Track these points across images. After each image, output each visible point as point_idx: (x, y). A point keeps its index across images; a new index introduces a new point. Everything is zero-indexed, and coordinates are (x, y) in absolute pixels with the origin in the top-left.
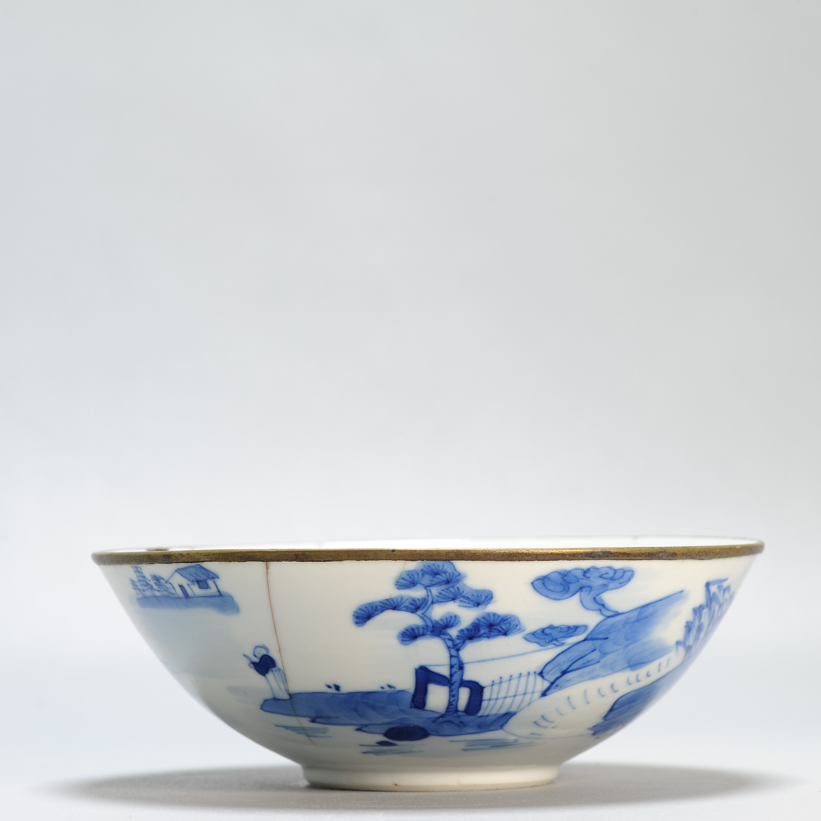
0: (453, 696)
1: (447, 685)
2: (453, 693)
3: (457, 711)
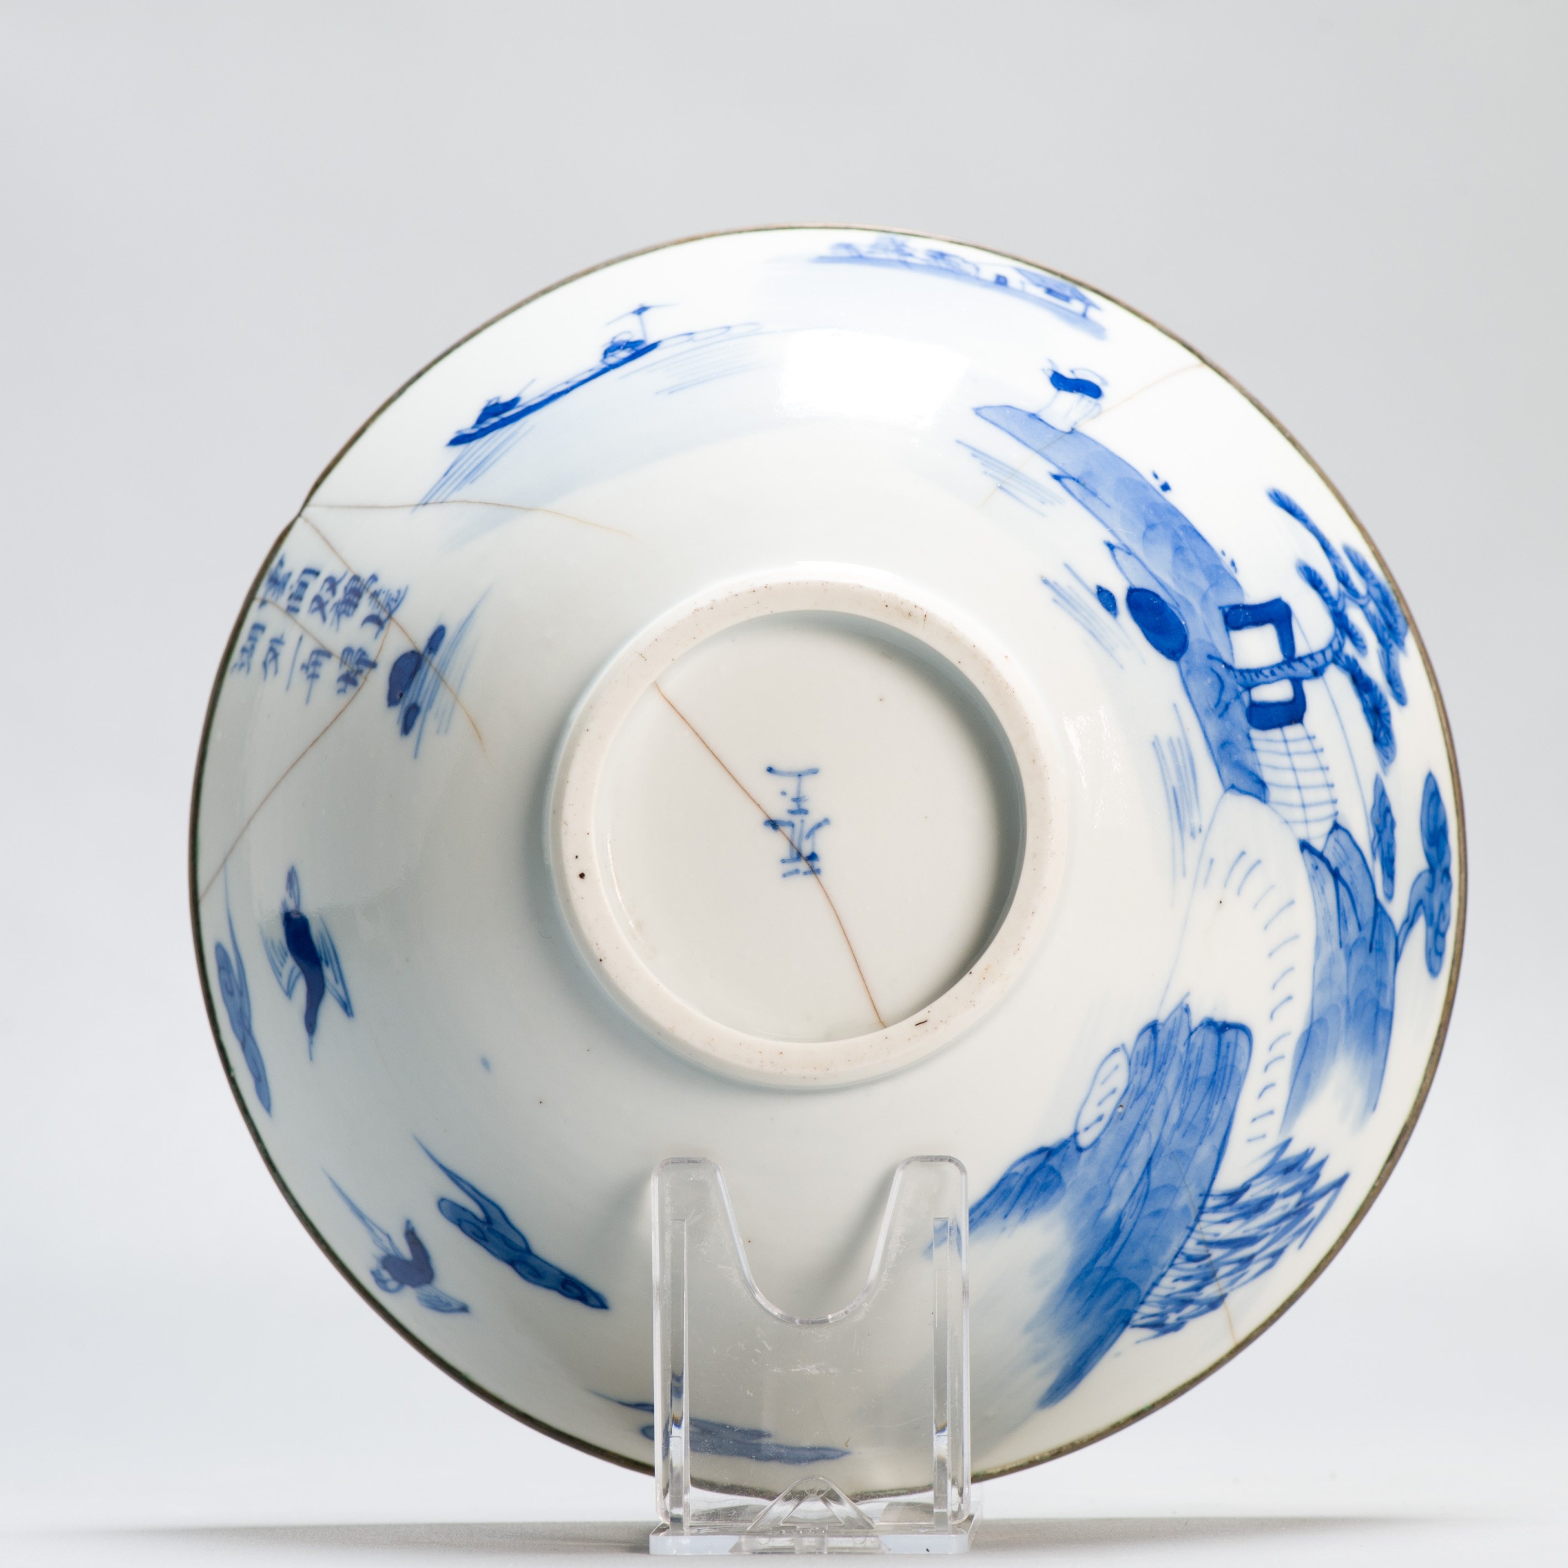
0: (1273, 673)
1: (1285, 656)
2: (1276, 670)
3: (1249, 688)
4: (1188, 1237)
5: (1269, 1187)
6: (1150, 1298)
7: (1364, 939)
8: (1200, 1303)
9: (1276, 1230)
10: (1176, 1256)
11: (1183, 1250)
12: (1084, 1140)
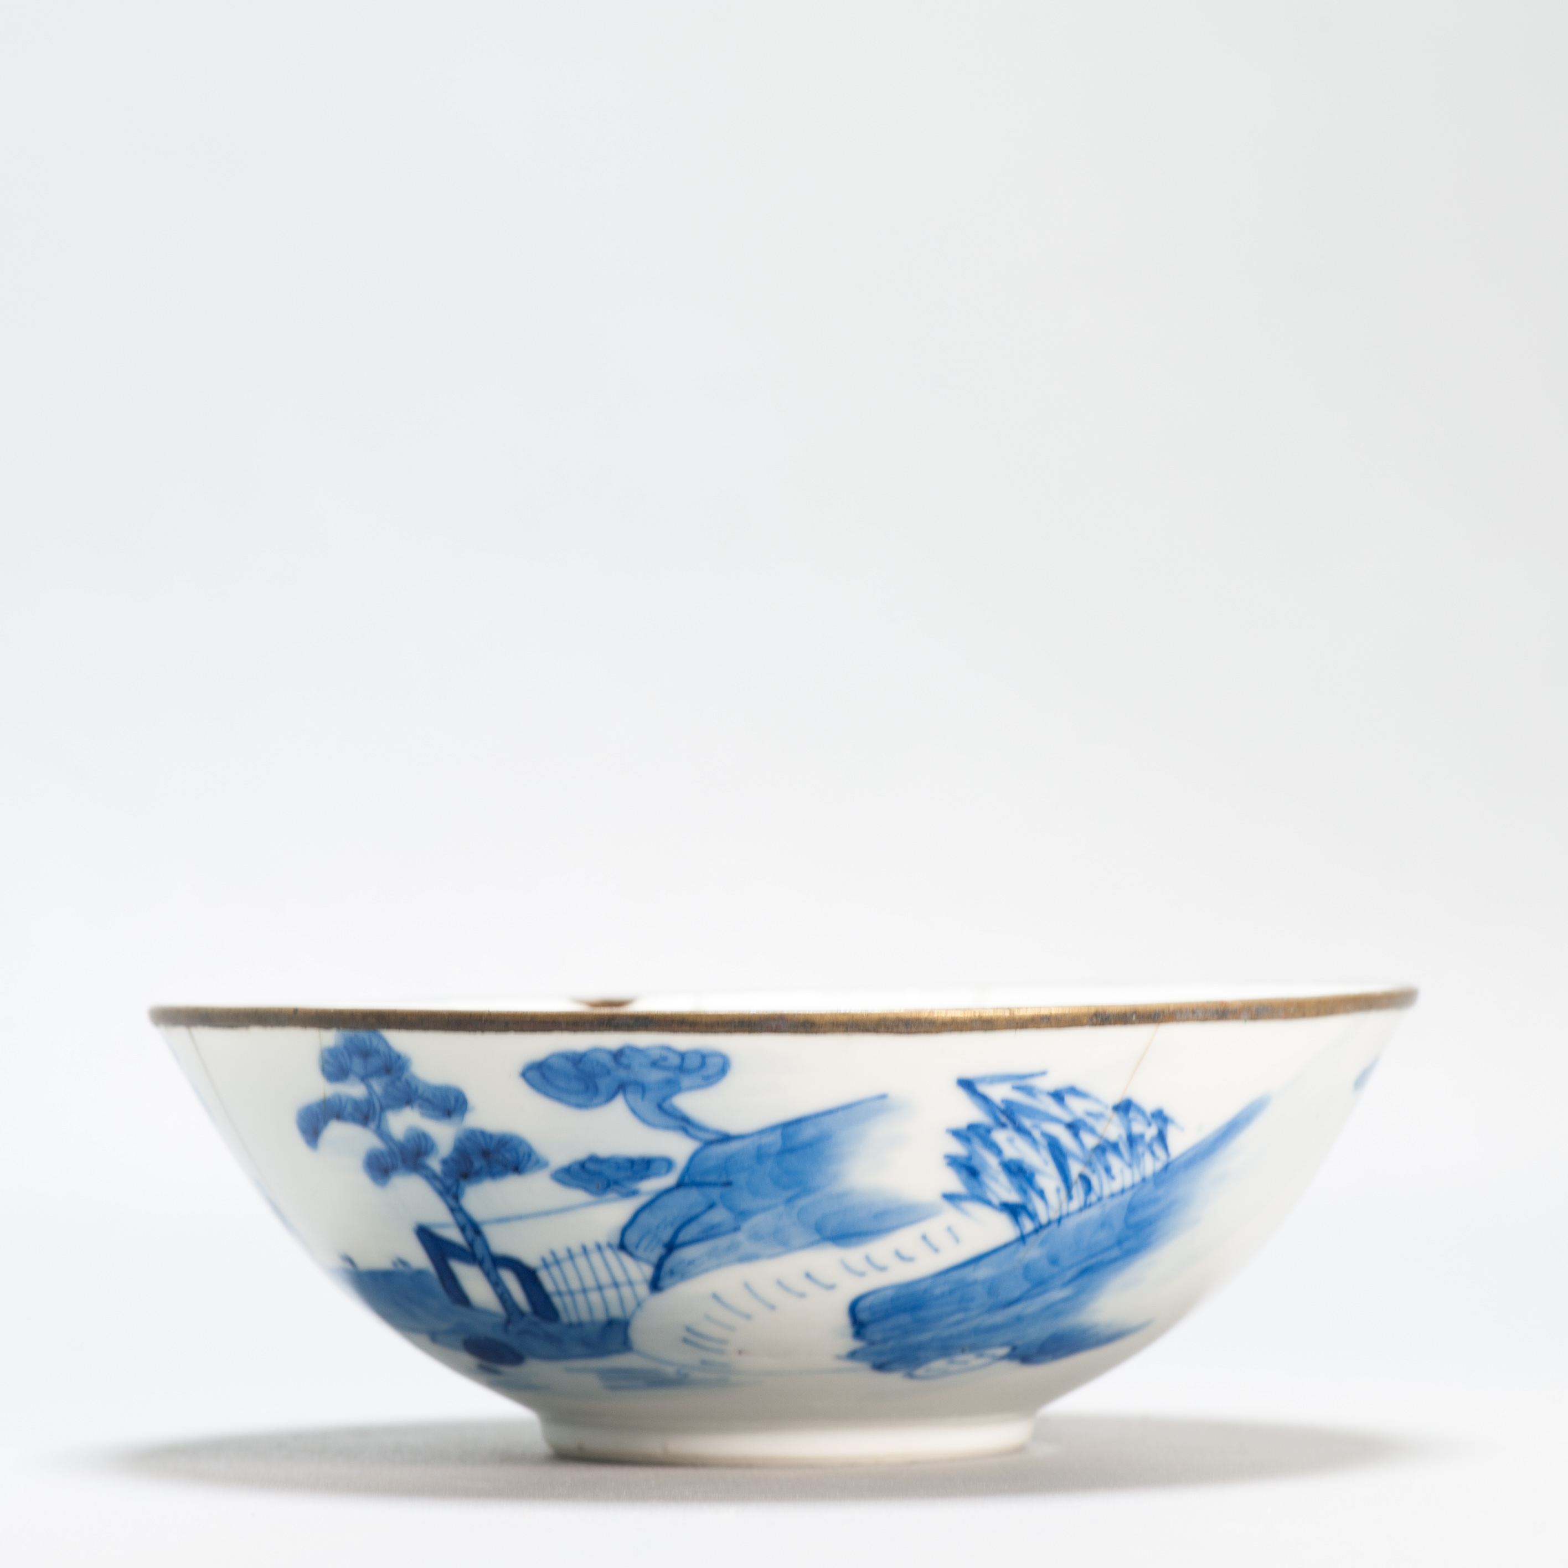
0: (498, 1284)
1: (474, 1263)
2: (493, 1279)
3: (520, 1311)
4: (1068, 1214)
5: (996, 1179)
6: (1137, 1179)
7: (722, 1197)
8: (1128, 1123)
9: (1036, 1126)
10: (1089, 1206)
11: (1083, 1204)
12: (1003, 1351)
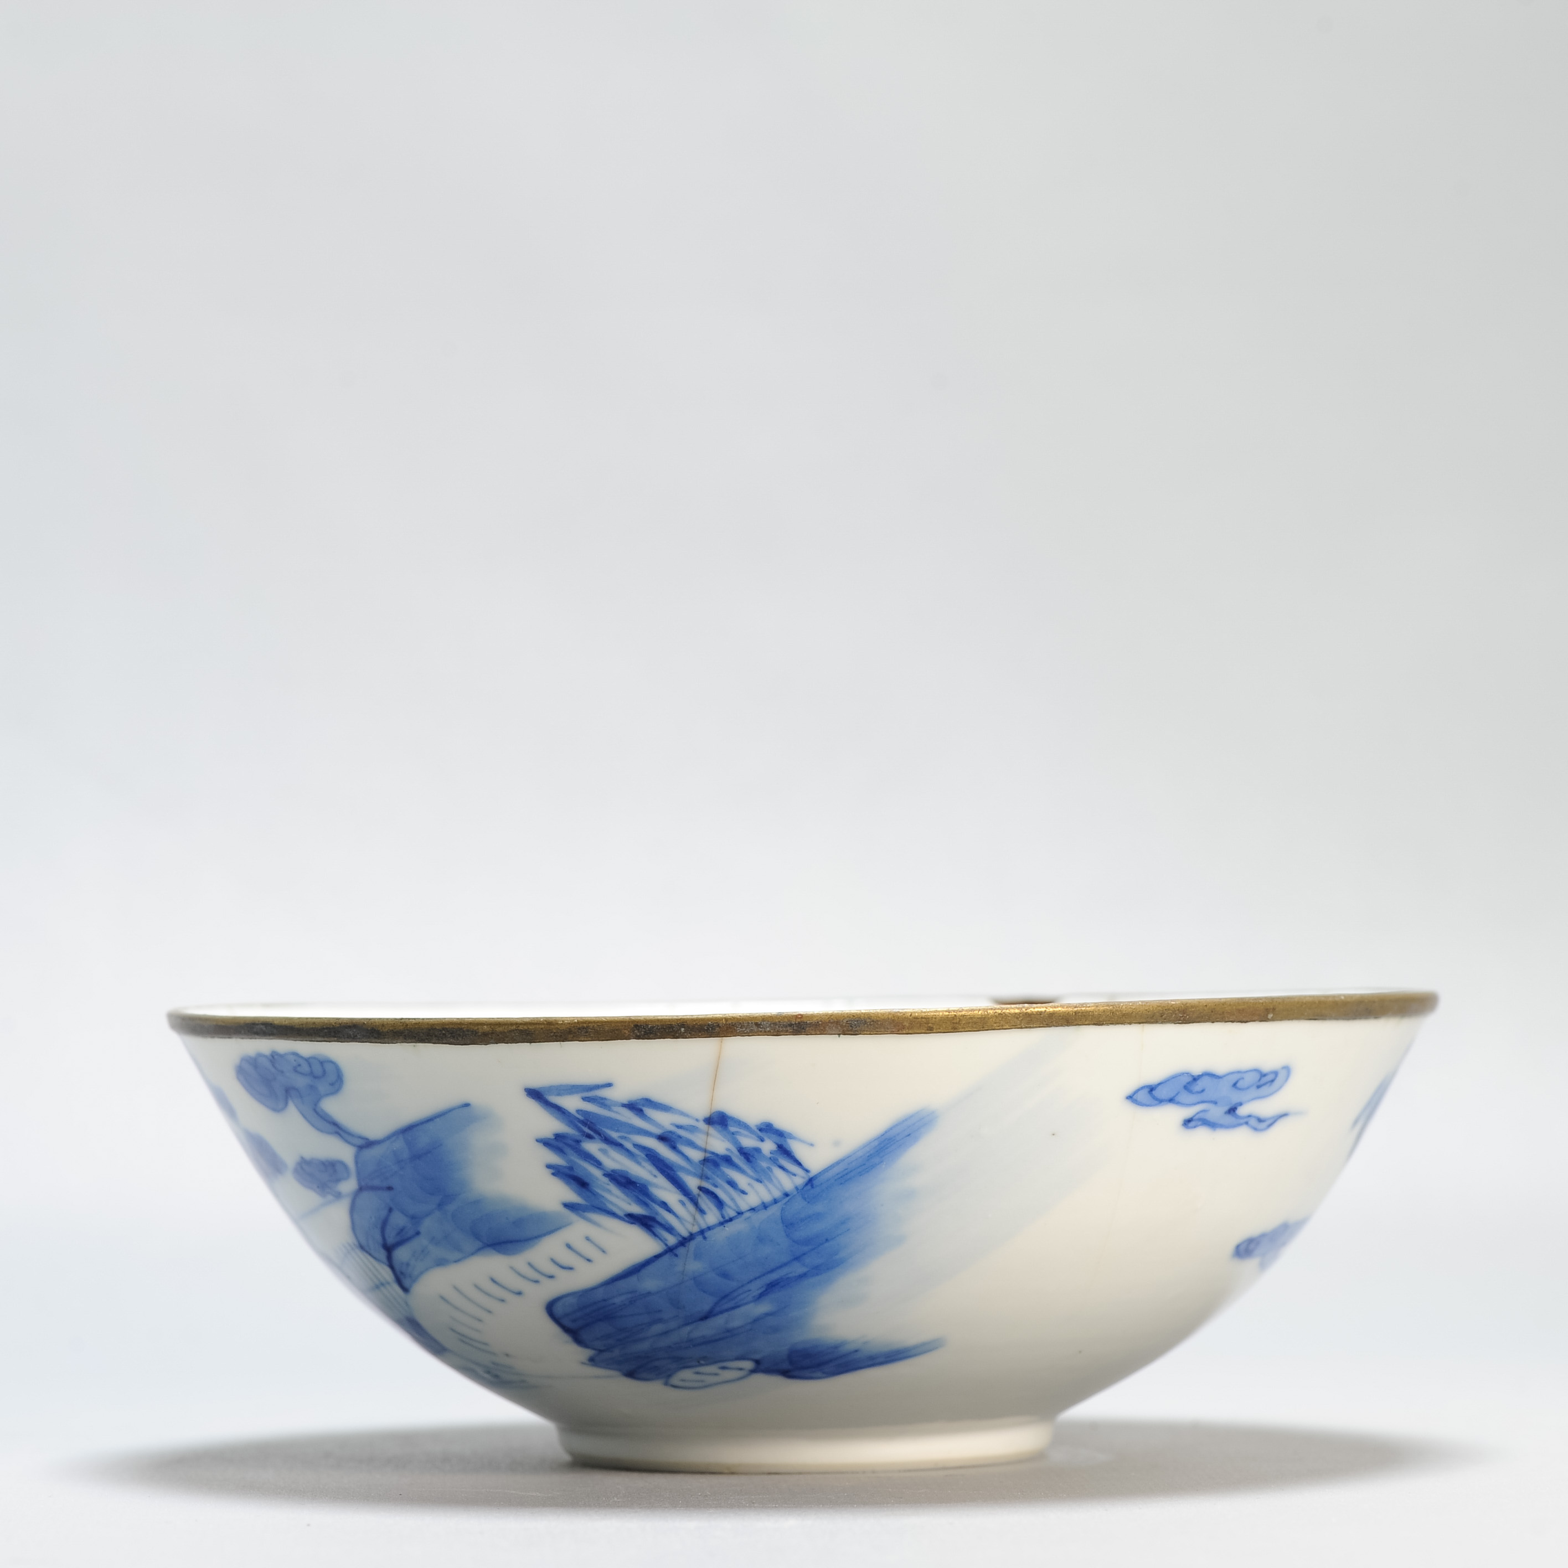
4: (709, 1228)
5: (609, 1191)
6: (777, 1194)
8: (732, 1137)
9: (625, 1138)
10: (731, 1220)
11: (722, 1220)
12: (748, 1365)
